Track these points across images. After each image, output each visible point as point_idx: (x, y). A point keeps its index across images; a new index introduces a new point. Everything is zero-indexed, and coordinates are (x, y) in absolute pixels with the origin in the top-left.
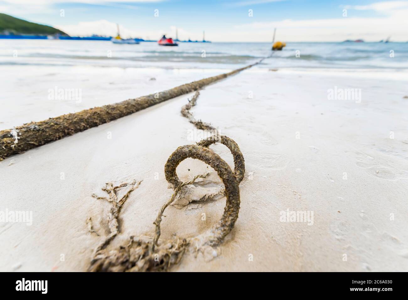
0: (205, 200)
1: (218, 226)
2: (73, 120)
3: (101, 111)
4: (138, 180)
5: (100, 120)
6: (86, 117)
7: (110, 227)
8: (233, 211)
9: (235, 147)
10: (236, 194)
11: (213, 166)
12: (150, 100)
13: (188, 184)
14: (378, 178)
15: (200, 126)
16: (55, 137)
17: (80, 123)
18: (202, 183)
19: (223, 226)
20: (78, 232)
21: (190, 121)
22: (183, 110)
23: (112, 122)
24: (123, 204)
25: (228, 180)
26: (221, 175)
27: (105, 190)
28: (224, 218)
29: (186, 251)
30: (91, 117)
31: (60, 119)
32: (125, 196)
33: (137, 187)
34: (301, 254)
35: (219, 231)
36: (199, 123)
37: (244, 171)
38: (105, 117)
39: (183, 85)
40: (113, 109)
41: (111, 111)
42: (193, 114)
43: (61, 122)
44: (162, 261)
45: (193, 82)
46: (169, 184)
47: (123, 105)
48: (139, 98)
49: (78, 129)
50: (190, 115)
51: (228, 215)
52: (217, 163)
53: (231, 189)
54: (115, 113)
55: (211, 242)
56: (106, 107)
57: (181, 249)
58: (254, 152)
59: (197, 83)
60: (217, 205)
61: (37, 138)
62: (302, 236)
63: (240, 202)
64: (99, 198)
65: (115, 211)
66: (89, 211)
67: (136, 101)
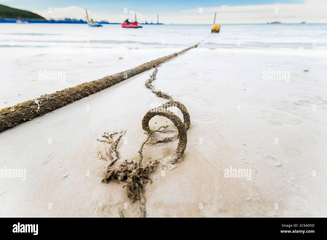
0: (166, 141)
1: (175, 153)
2: (73, 92)
3: (90, 85)
4: (124, 130)
5: (89, 92)
6: (80, 90)
7: (112, 156)
8: (183, 144)
9: (184, 109)
10: (185, 135)
11: (171, 119)
12: (122, 76)
13: (156, 131)
14: (273, 126)
15: (159, 95)
16: (62, 104)
17: (77, 94)
18: (164, 131)
19: (177, 153)
20: (94, 159)
21: (152, 91)
22: (147, 83)
23: (98, 93)
24: (117, 144)
25: (180, 127)
26: (176, 125)
27: (104, 137)
28: (178, 148)
29: (157, 166)
30: (84, 90)
31: (64, 92)
32: (118, 139)
33: (124, 134)
34: (221, 166)
35: (176, 156)
36: (159, 92)
37: (190, 123)
38: (93, 89)
39: (145, 64)
40: (98, 83)
41: (96, 85)
42: (154, 86)
43: (65, 94)
44: (145, 170)
45: (152, 61)
46: (145, 131)
47: (104, 81)
48: (115, 75)
49: (76, 98)
50: (152, 87)
51: (180, 147)
52: (174, 118)
53: (182, 132)
54: (99, 87)
55: (171, 162)
56: (93, 82)
57: (155, 165)
58: (196, 112)
59: (155, 62)
60: (174, 143)
61: (51, 105)
62: (222, 157)
63: (187, 139)
64: (102, 141)
65: (113, 148)
66: (98, 148)
67: (113, 77)
